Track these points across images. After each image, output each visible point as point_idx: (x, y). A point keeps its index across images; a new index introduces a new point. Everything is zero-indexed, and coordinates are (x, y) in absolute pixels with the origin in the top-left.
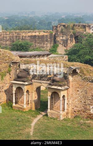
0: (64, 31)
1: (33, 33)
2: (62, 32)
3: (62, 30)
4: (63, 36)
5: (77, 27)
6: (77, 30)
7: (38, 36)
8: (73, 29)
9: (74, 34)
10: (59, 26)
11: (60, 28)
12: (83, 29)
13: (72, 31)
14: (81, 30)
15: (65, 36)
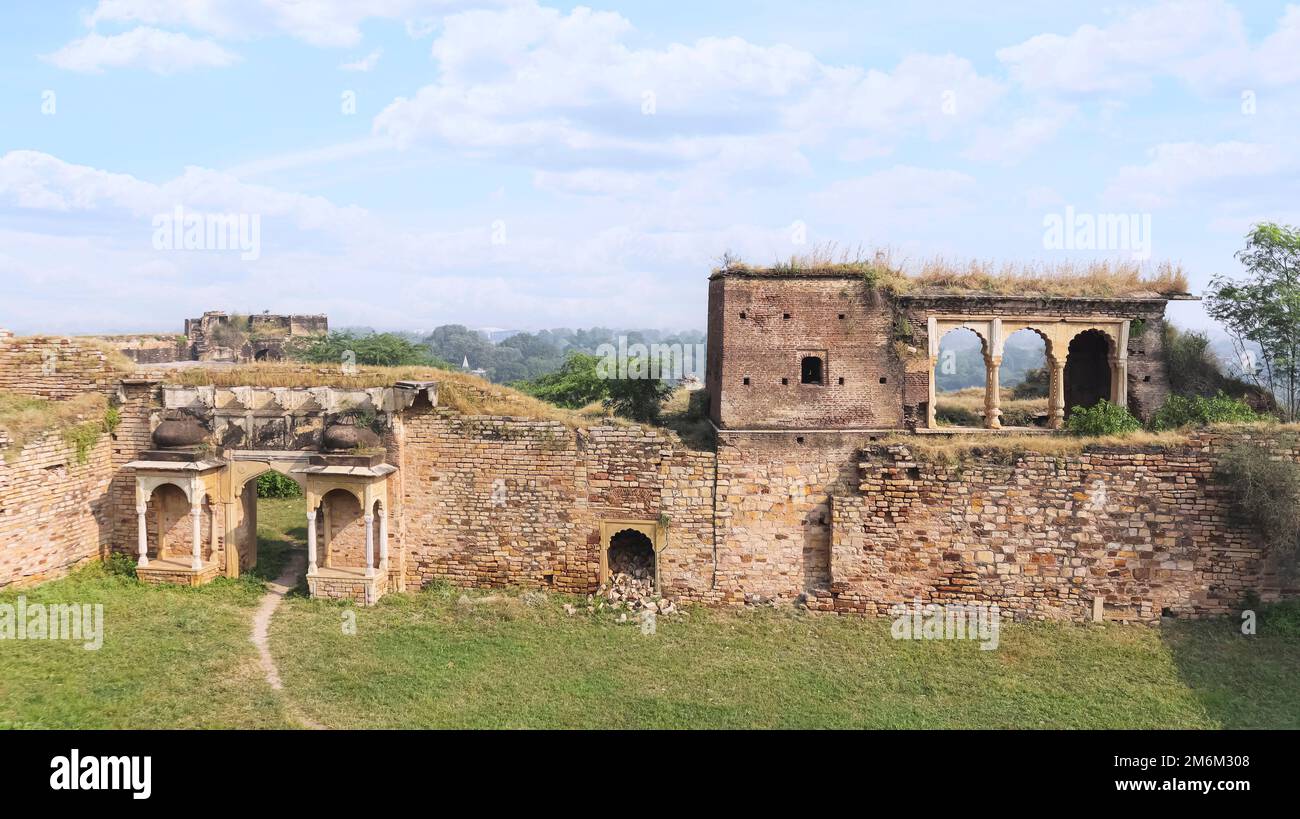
0: (222, 333)
1: (119, 344)
2: (217, 337)
3: (216, 331)
4: (220, 351)
5: (262, 323)
6: (263, 331)
7: (138, 351)
8: (250, 331)
9: (255, 343)
10: (207, 318)
11: (211, 326)
12: (282, 330)
13: (246, 335)
14: (274, 331)
15: (229, 349)
